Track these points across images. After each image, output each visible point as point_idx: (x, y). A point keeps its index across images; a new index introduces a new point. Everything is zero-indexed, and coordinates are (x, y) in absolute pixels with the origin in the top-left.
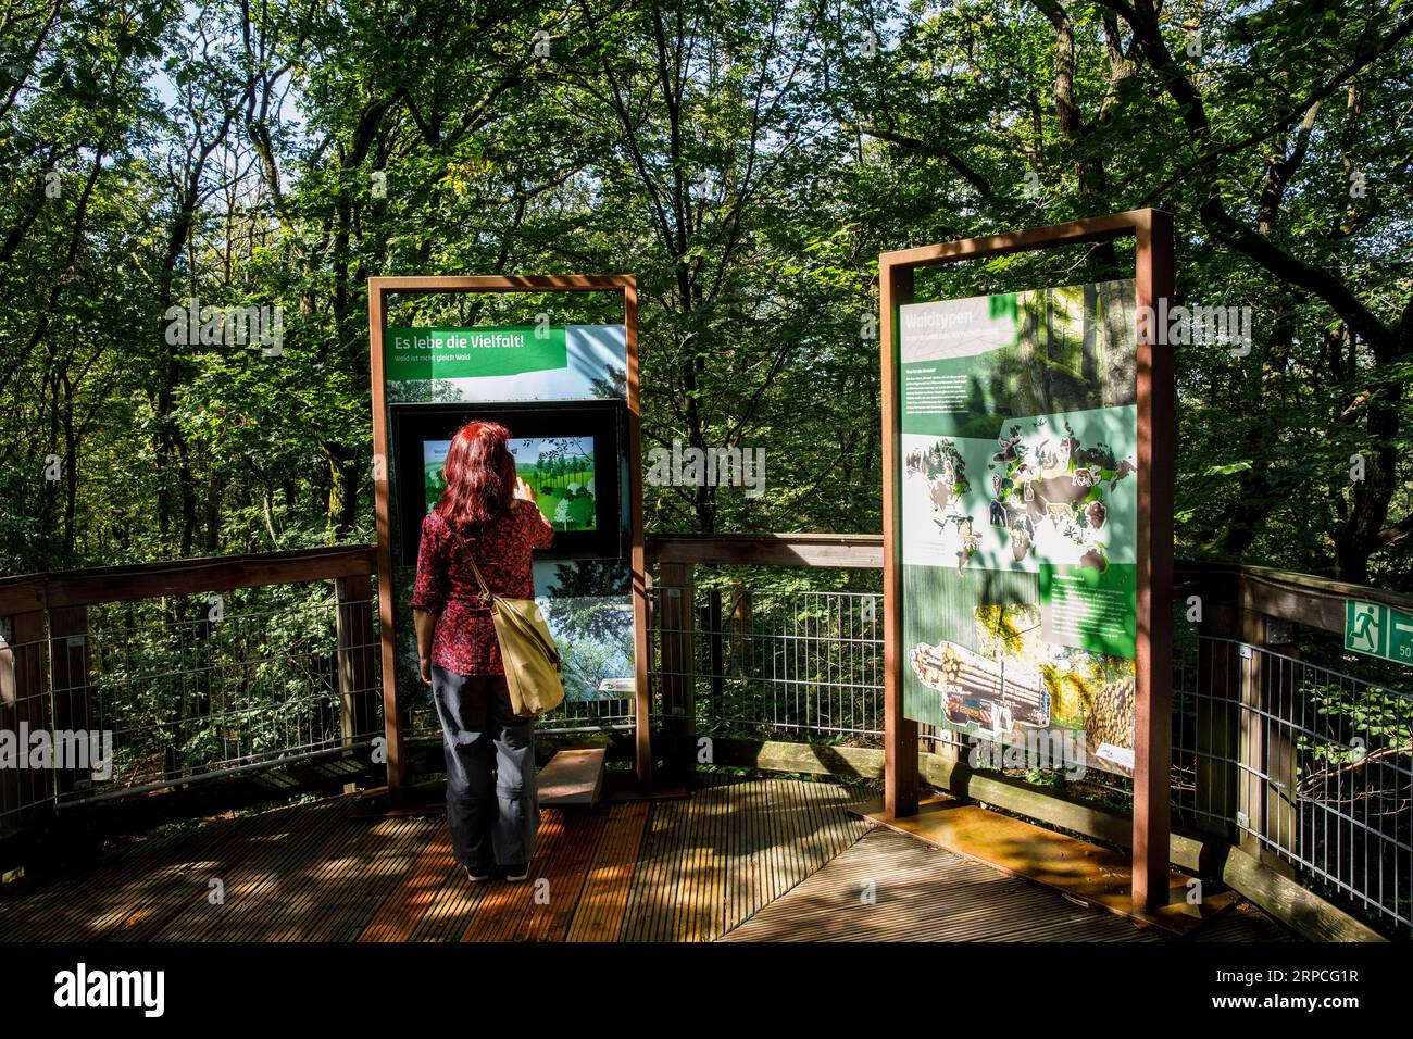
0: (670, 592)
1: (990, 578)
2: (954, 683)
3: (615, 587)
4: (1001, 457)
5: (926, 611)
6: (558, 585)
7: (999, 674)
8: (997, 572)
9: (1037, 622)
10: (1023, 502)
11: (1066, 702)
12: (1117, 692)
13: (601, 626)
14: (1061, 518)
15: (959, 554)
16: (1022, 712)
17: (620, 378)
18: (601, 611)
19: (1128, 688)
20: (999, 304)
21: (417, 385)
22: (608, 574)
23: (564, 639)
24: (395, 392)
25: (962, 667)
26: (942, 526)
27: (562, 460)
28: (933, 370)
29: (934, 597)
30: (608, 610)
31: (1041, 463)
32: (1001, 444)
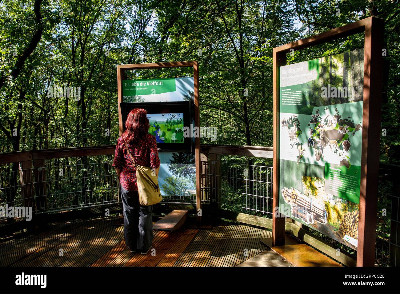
0: (212, 163)
1: (307, 166)
2: (295, 203)
3: (190, 161)
4: (312, 122)
5: (286, 176)
6: (173, 159)
7: (310, 202)
8: (310, 165)
9: (323, 185)
10: (320, 139)
11: (333, 217)
12: (352, 216)
13: (186, 173)
14: (333, 146)
15: (298, 157)
16: (317, 217)
17: (192, 94)
18: (186, 168)
19: (357, 215)
20: (312, 65)
21: (131, 97)
22: (188, 157)
23: (174, 176)
24: (126, 100)
25: (298, 198)
26: (292, 146)
27: (174, 120)
28: (290, 89)
29: (289, 171)
30: (188, 168)
31: (326, 124)
32: (312, 117)
